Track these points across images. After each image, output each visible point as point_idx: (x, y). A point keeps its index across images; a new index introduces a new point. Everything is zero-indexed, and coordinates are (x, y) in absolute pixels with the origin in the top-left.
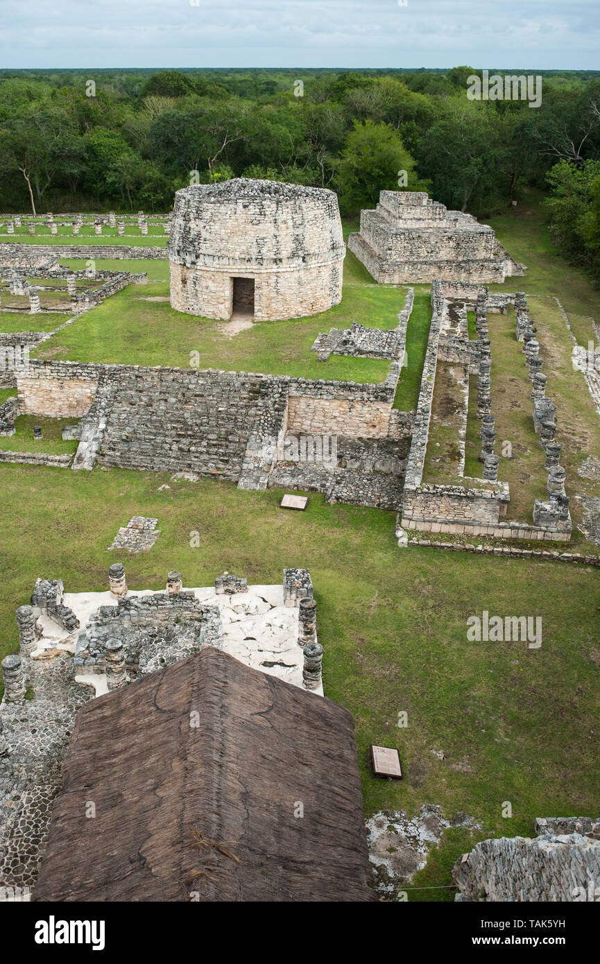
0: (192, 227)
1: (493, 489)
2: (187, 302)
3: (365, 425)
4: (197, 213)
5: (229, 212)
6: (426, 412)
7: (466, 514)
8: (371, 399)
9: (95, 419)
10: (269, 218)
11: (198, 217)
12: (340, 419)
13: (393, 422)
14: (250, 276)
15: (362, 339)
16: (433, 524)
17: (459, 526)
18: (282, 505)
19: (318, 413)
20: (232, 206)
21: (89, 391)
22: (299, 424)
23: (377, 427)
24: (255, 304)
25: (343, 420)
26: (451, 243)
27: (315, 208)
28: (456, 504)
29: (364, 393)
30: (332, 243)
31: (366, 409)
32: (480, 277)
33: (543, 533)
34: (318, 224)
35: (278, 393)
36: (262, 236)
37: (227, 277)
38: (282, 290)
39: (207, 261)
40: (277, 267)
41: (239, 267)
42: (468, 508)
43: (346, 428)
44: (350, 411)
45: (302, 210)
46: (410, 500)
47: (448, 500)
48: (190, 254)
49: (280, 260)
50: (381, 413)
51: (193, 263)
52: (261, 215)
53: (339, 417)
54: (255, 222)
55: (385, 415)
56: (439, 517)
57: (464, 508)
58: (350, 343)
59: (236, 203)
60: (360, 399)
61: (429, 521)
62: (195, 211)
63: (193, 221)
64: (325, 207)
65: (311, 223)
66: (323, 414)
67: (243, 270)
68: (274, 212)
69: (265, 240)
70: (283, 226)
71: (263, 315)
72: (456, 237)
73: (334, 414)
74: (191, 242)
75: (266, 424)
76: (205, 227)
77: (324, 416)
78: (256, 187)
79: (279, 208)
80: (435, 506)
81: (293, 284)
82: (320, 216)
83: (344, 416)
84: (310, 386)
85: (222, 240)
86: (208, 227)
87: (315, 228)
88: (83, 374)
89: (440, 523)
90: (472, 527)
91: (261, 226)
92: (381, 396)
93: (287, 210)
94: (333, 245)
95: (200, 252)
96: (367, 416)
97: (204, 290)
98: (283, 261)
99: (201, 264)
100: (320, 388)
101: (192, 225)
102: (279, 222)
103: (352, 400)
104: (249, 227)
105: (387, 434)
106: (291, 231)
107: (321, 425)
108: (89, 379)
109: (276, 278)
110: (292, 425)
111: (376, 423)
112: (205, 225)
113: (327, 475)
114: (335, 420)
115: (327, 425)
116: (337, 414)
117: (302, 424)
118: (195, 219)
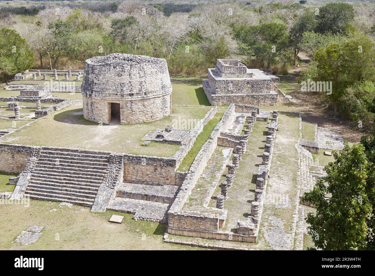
0: (90, 77)
1: (216, 213)
2: (88, 115)
3: (163, 179)
4: (92, 70)
5: (107, 70)
6: (193, 172)
7: (201, 226)
8: (165, 165)
9: (26, 174)
10: (127, 73)
11: (93, 73)
12: (150, 176)
13: (177, 177)
14: (118, 102)
15: (169, 134)
16: (184, 232)
17: (198, 233)
18: (110, 220)
19: (139, 172)
20: (108, 67)
21: (27, 159)
22: (130, 178)
23: (169, 180)
24: (121, 116)
25: (151, 176)
26: (249, 86)
27: (152, 68)
28: (195, 221)
29: (161, 162)
30: (162, 85)
31: (163, 170)
32: (264, 102)
33: (242, 237)
34: (153, 76)
35: (118, 162)
36: (123, 82)
37: (106, 102)
38: (134, 109)
39: (97, 94)
40: (131, 97)
41: (112, 97)
42: (201, 223)
43: (153, 180)
44: (155, 171)
45: (144, 69)
46: (171, 219)
47: (191, 219)
48: (89, 91)
49: (133, 94)
50: (171, 172)
51: (90, 95)
52: (122, 71)
53: (150, 174)
54: (119, 75)
55: (173, 173)
56: (187, 228)
57: (199, 223)
58: (162, 136)
59: (110, 65)
60: (159, 165)
61: (181, 230)
62: (91, 70)
63: (90, 75)
64: (157, 67)
65: (149, 75)
66: (142, 173)
67: (114, 99)
68: (129, 70)
69: (125, 84)
70: (134, 77)
71: (125, 122)
72: (251, 83)
73: (147, 173)
74: (89, 85)
75: (110, 178)
76: (95, 77)
77: (142, 174)
78: (121, 58)
79: (132, 68)
80: (184, 222)
81: (141, 106)
82: (155, 72)
83: (152, 174)
84: (134, 158)
85: (103, 84)
86: (97, 78)
87: (152, 78)
88: (23, 151)
89: (187, 231)
90: (204, 234)
91: (122, 77)
92: (170, 164)
93: (136, 69)
94: (163, 86)
95: (94, 89)
96: (164, 174)
97: (96, 109)
98: (134, 94)
99: (94, 96)
100: (140, 159)
101: (90, 76)
102: (132, 75)
103: (156, 166)
104: (117, 77)
105: (174, 183)
106: (138, 79)
107: (141, 179)
108: (26, 153)
109: (131, 103)
110: (127, 178)
111: (168, 178)
112: (95, 76)
113: (139, 205)
114: (148, 176)
115: (144, 179)
116: (149, 173)
117: (132, 178)
118: (91, 73)
